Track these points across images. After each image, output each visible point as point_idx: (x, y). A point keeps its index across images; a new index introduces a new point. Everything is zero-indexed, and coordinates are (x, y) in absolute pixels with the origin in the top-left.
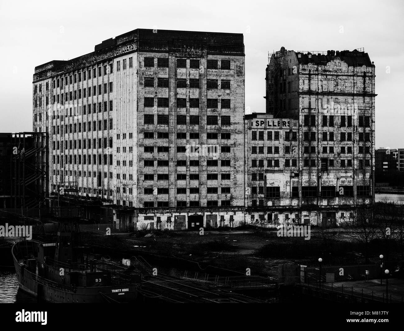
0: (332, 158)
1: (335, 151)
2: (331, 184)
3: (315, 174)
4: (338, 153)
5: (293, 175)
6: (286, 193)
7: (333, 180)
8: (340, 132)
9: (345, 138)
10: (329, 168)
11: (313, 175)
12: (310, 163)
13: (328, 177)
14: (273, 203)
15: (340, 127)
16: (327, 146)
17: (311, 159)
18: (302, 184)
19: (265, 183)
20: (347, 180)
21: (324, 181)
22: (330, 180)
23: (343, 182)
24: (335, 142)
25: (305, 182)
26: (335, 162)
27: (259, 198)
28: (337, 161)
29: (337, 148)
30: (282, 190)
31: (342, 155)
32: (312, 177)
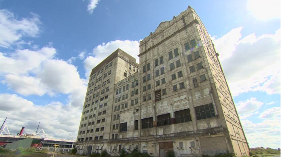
0: (164, 88)
1: (166, 81)
2: (166, 112)
3: (151, 106)
4: (169, 81)
5: (136, 110)
6: (131, 126)
7: (167, 107)
8: (169, 64)
9: (174, 67)
10: (162, 97)
11: (150, 108)
12: (147, 98)
13: (162, 105)
14: (123, 137)
15: (169, 60)
16: (159, 80)
17: (148, 94)
18: (141, 117)
19: (120, 121)
20: (182, 103)
21: (159, 110)
22: (164, 108)
23: (177, 106)
24: (166, 74)
25: (144, 115)
26: (167, 90)
27: (115, 133)
28: (169, 89)
29: (168, 78)
30: (128, 125)
31: (173, 81)
32: (148, 109)
